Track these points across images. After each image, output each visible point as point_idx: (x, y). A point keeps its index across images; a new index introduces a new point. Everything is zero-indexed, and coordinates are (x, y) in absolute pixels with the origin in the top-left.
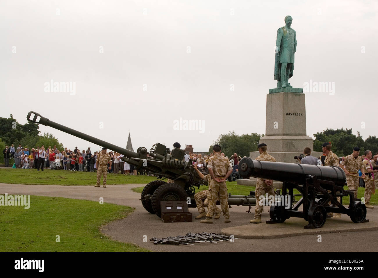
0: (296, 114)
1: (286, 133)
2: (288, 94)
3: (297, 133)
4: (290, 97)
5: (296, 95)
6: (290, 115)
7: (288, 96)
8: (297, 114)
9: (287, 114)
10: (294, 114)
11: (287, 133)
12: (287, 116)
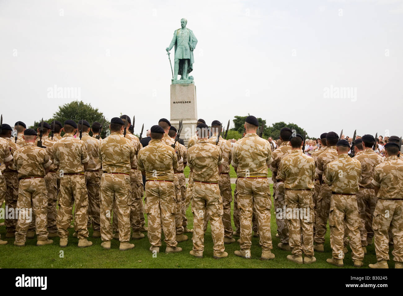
0: (184, 102)
1: (173, 119)
2: (175, 85)
3: (186, 118)
4: (178, 87)
5: (184, 86)
6: (177, 103)
7: (175, 87)
8: (186, 102)
9: (174, 103)
10: (182, 102)
11: (175, 119)
12: (174, 104)
